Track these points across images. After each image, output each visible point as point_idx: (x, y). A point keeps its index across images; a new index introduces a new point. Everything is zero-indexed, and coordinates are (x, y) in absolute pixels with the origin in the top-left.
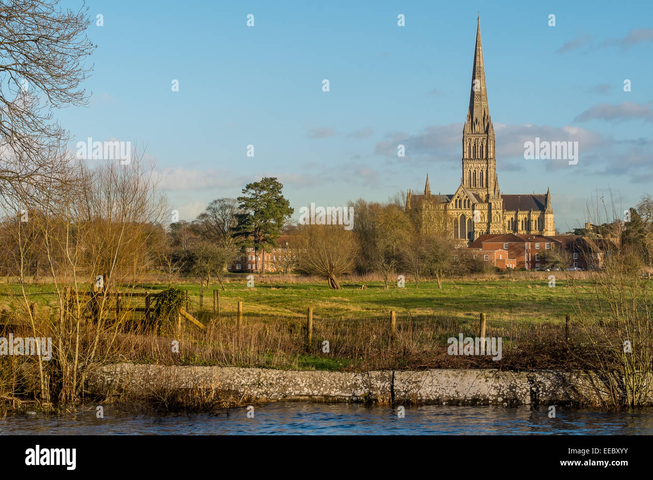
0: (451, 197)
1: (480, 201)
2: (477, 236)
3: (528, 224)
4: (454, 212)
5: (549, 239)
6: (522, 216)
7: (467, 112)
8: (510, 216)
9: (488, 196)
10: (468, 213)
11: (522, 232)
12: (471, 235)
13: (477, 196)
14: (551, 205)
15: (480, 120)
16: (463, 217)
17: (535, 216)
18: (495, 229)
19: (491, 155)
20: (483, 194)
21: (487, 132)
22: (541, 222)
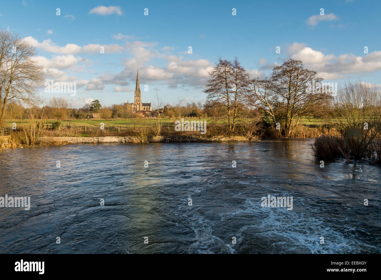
0: (132, 103)
1: (138, 104)
2: (137, 111)
3: (147, 108)
4: (133, 106)
5: (150, 111)
6: (146, 107)
7: (136, 88)
8: (144, 107)
9: (139, 103)
10: (136, 107)
11: (146, 110)
12: (136, 111)
13: (137, 103)
14: (151, 105)
15: (138, 89)
16: (135, 107)
17: (148, 107)
18: (141, 109)
19: (140, 96)
20: (138, 103)
21: (139, 91)
22: (149, 108)
